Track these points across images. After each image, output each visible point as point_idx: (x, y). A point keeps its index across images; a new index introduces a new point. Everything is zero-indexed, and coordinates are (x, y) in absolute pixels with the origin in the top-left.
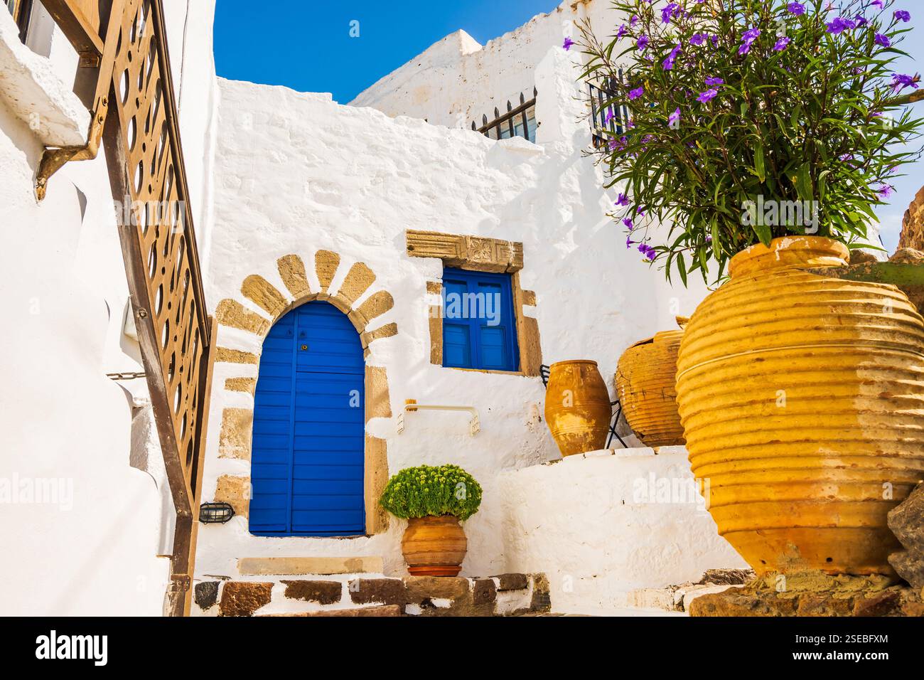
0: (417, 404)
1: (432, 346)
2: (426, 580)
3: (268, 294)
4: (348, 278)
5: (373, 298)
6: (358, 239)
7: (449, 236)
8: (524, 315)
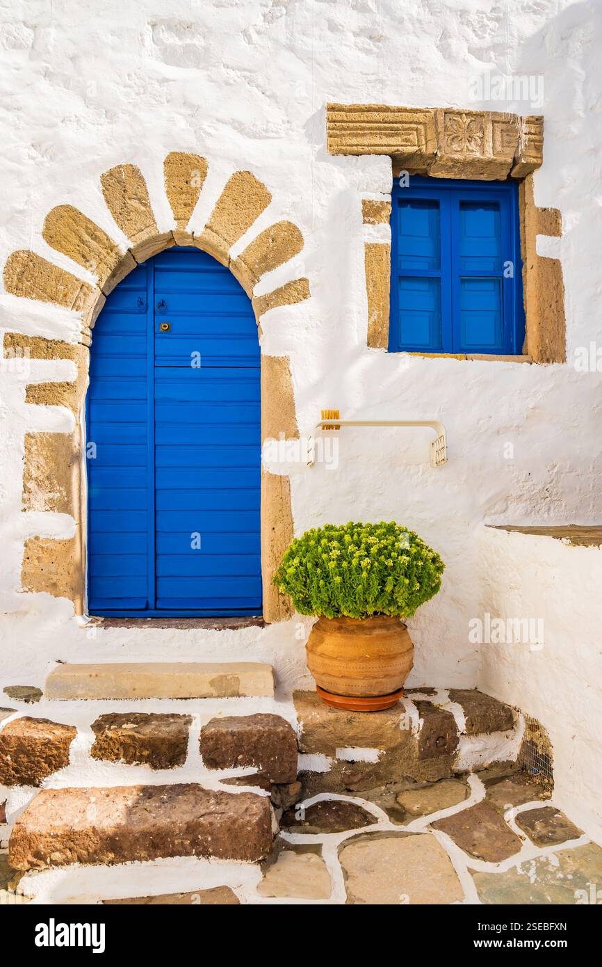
0: (340, 420)
1: (370, 315)
2: (337, 720)
3: (87, 238)
4: (221, 201)
5: (266, 234)
6: (239, 127)
7: (405, 110)
8: (540, 255)
